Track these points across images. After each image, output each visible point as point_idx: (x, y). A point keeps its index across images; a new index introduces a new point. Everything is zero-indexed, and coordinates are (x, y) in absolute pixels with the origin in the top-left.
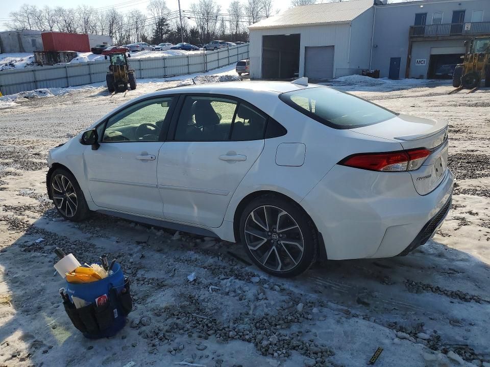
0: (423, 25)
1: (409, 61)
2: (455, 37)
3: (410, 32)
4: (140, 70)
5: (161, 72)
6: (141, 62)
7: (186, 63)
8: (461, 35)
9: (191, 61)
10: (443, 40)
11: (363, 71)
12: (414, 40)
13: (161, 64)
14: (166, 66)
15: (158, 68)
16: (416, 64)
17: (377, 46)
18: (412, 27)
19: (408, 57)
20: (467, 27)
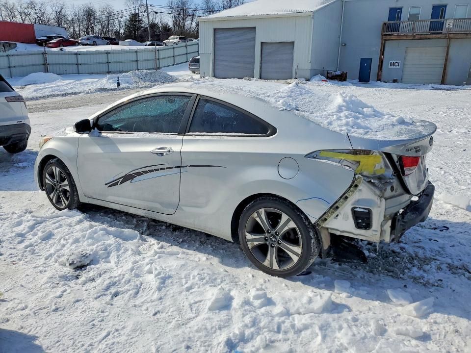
0: (397, 20)
1: (381, 62)
2: (434, 35)
3: (383, 29)
4: (77, 64)
5: (104, 68)
6: (79, 56)
7: (135, 59)
8: (441, 33)
9: (141, 57)
10: (420, 39)
11: (328, 73)
12: (388, 37)
13: (103, 59)
14: (110, 61)
15: (100, 63)
16: (390, 67)
17: (345, 45)
18: (385, 24)
19: (380, 58)
20: (449, 24)
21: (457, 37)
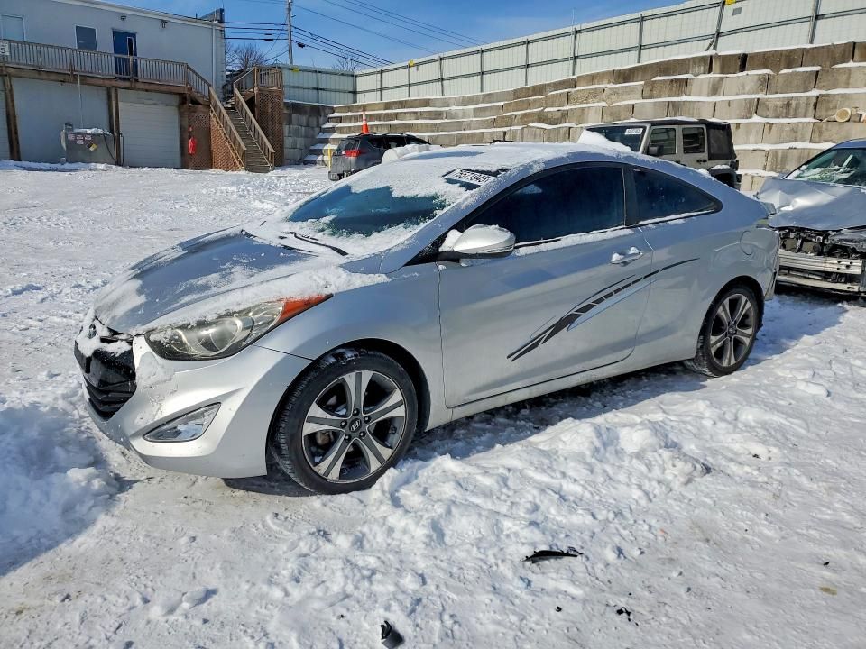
21: (23, 74)
